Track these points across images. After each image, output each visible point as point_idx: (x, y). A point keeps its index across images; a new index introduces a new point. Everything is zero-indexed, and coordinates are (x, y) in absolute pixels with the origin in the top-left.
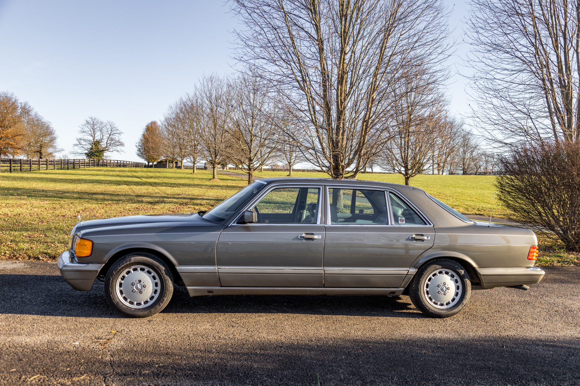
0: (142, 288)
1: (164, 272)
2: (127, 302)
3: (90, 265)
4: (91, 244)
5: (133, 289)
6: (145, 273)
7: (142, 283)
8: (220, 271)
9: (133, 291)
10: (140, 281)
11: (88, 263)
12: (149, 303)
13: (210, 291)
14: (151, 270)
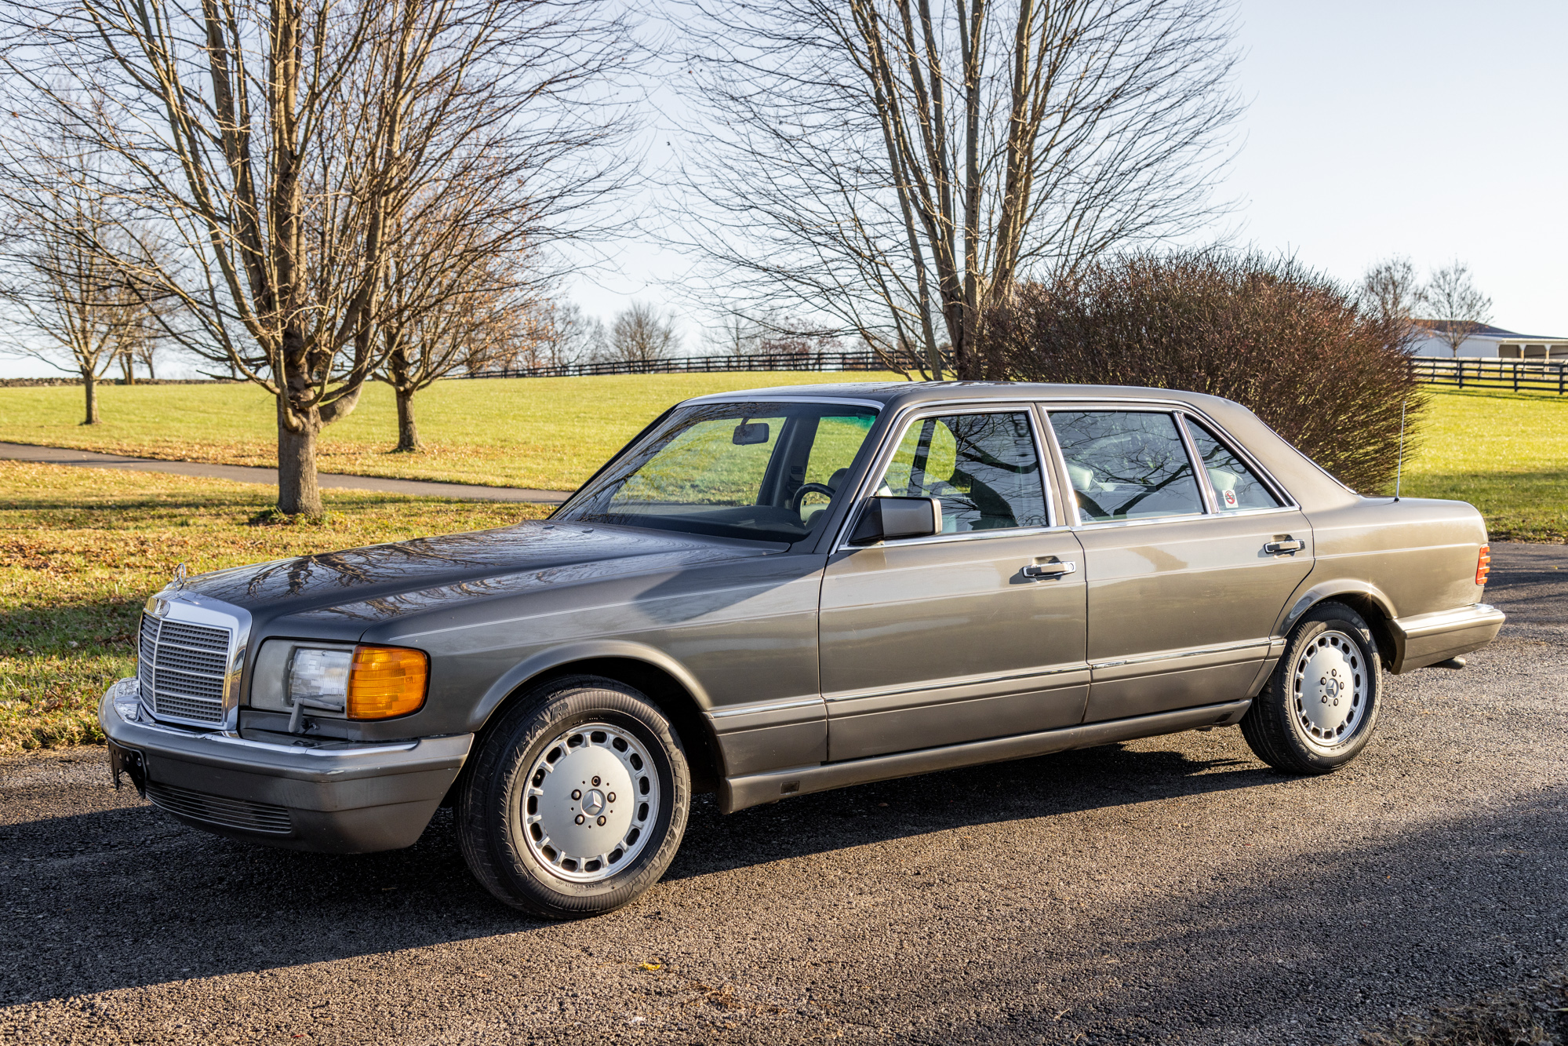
0: (603, 804)
1: (668, 738)
2: (557, 864)
3: (425, 743)
4: (418, 661)
5: (576, 813)
6: (608, 748)
7: (602, 787)
8: (834, 709)
9: (576, 821)
10: (597, 781)
11: (416, 739)
12: (625, 855)
13: (790, 786)
14: (627, 736)
